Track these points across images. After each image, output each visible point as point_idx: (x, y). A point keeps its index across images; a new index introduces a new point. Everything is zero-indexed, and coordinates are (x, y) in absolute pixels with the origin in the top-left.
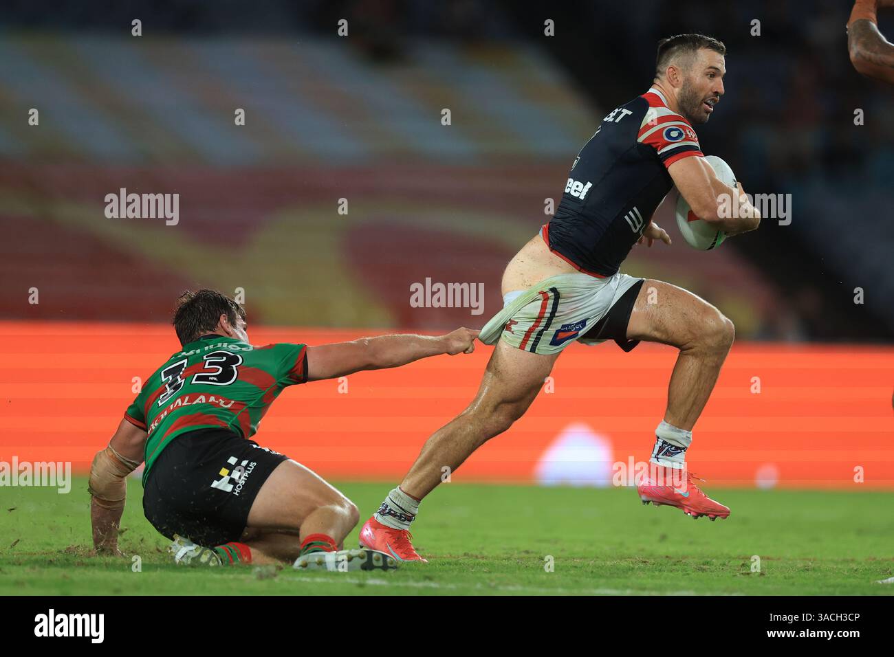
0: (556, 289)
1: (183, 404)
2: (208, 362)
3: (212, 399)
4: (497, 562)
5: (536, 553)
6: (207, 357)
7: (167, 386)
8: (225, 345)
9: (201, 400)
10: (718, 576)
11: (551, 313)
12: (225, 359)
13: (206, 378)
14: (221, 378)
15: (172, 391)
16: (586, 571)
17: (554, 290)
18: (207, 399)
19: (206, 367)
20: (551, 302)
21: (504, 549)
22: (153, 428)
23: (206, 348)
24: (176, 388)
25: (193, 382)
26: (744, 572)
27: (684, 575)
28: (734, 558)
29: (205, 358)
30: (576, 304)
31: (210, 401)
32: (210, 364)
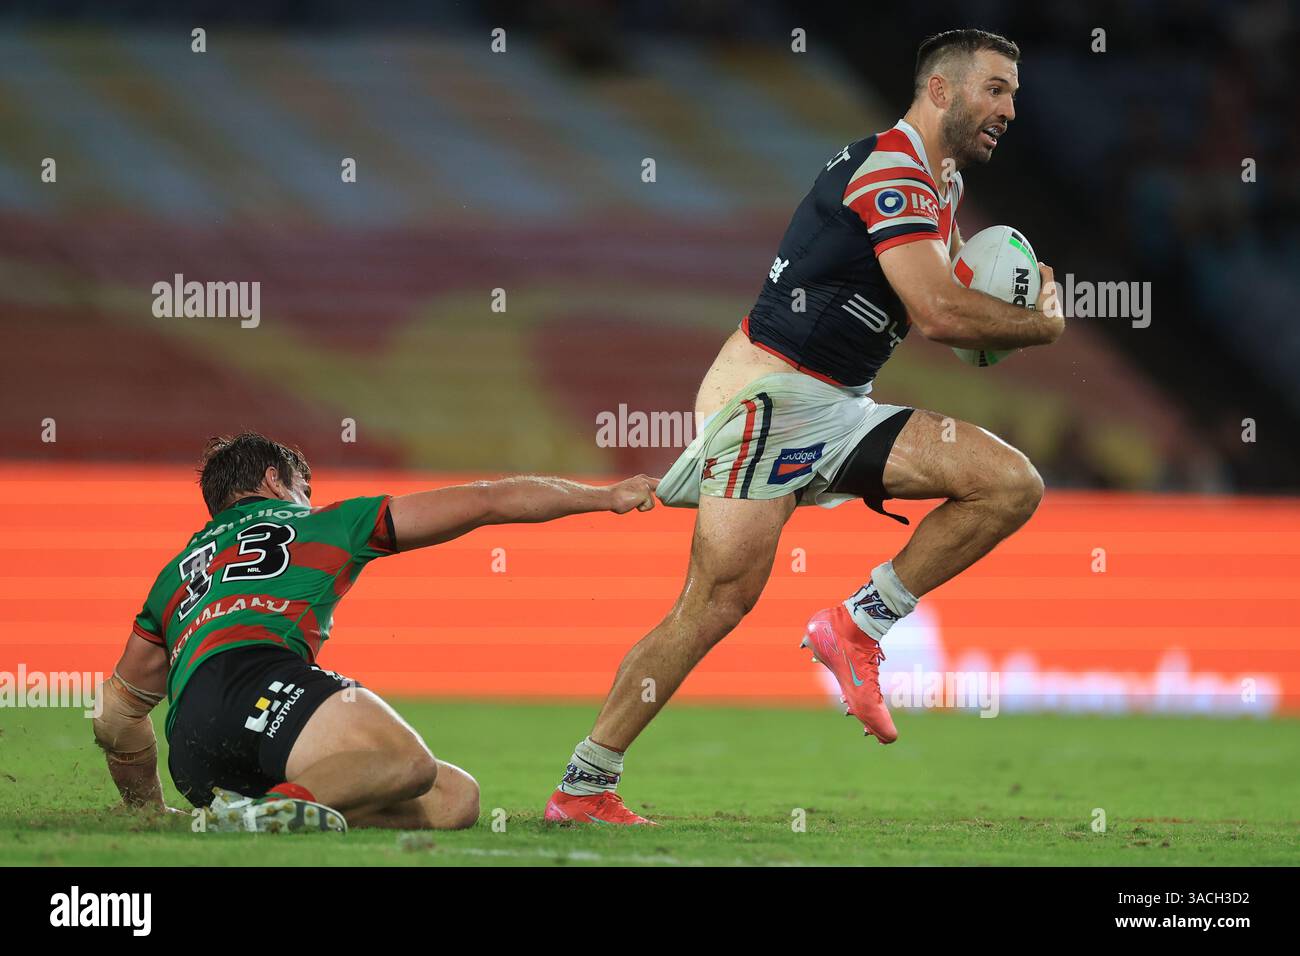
0: (765, 394)
1: (214, 616)
2: (243, 543)
3: (256, 602)
4: (764, 825)
5: (826, 812)
6: (242, 535)
7: (188, 588)
8: (269, 512)
9: (239, 606)
10: (1099, 847)
11: (762, 431)
12: (268, 535)
13: (242, 571)
14: (265, 568)
15: (197, 595)
16: (900, 840)
17: (762, 396)
18: (248, 603)
19: (242, 552)
20: (759, 415)
21: (777, 806)
22: (176, 655)
23: (242, 520)
24: (202, 591)
25: (225, 579)
26: (1138, 841)
27: (1048, 845)
28: (1122, 821)
29: (239, 537)
30: (801, 417)
31: (253, 604)
32: (248, 546)
